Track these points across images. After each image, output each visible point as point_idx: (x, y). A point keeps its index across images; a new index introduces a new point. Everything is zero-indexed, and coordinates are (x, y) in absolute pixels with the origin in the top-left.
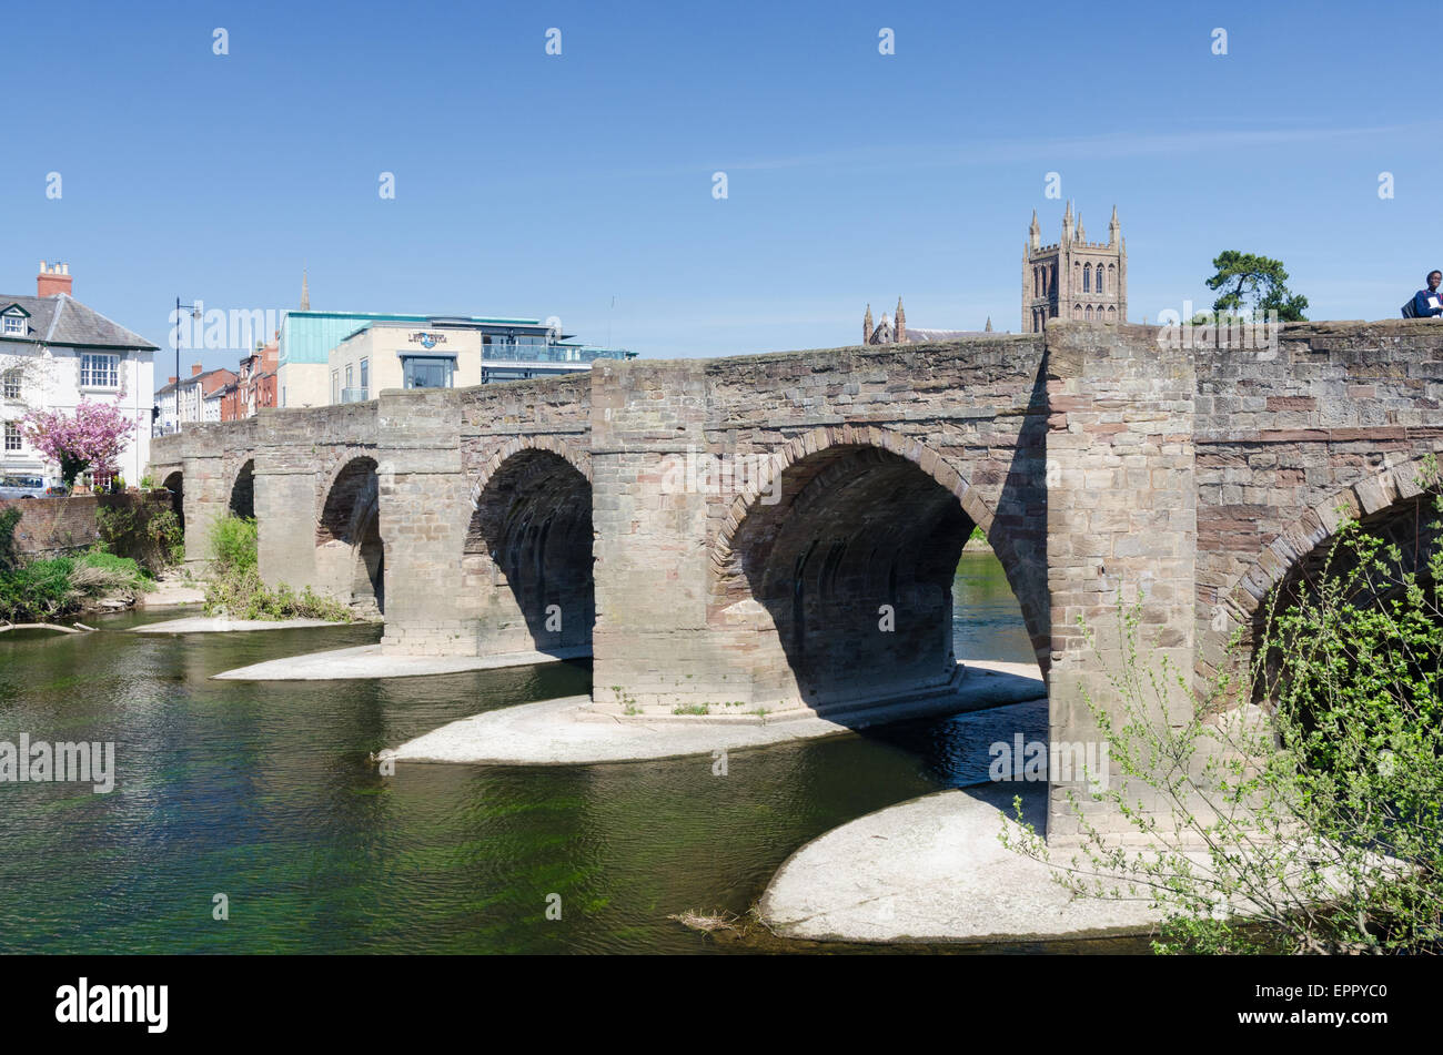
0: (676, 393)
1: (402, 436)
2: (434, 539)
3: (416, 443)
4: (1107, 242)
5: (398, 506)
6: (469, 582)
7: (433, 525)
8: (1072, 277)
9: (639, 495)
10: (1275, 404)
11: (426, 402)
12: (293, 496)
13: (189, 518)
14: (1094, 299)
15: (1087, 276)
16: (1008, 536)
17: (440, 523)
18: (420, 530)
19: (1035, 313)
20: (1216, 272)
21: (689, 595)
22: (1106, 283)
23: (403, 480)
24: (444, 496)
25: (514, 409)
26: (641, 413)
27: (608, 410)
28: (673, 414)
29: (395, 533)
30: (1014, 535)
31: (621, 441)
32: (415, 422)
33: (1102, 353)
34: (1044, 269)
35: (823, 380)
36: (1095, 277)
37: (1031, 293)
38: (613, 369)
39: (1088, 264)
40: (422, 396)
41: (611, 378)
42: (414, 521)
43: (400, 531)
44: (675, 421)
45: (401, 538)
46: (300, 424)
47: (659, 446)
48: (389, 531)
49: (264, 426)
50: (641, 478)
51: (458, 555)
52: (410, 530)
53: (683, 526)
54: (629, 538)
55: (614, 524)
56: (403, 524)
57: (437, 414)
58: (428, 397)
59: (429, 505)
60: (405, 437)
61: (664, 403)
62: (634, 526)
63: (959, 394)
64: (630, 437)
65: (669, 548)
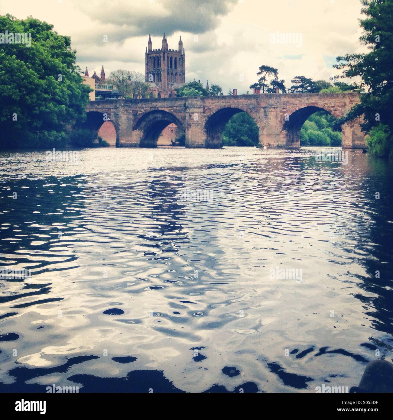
3: (195, 106)
4: (178, 49)
5: (192, 118)
12: (127, 119)
14: (174, 71)
15: (171, 61)
17: (199, 122)
21: (277, 129)
24: (200, 117)
33: (356, 96)
34: (154, 58)
35: (306, 98)
36: (174, 63)
39: (171, 58)
44: (276, 103)
47: (274, 106)
53: (277, 119)
57: (199, 101)
61: (274, 100)
62: (270, 118)
63: (330, 100)
64: (270, 105)
65: (275, 122)
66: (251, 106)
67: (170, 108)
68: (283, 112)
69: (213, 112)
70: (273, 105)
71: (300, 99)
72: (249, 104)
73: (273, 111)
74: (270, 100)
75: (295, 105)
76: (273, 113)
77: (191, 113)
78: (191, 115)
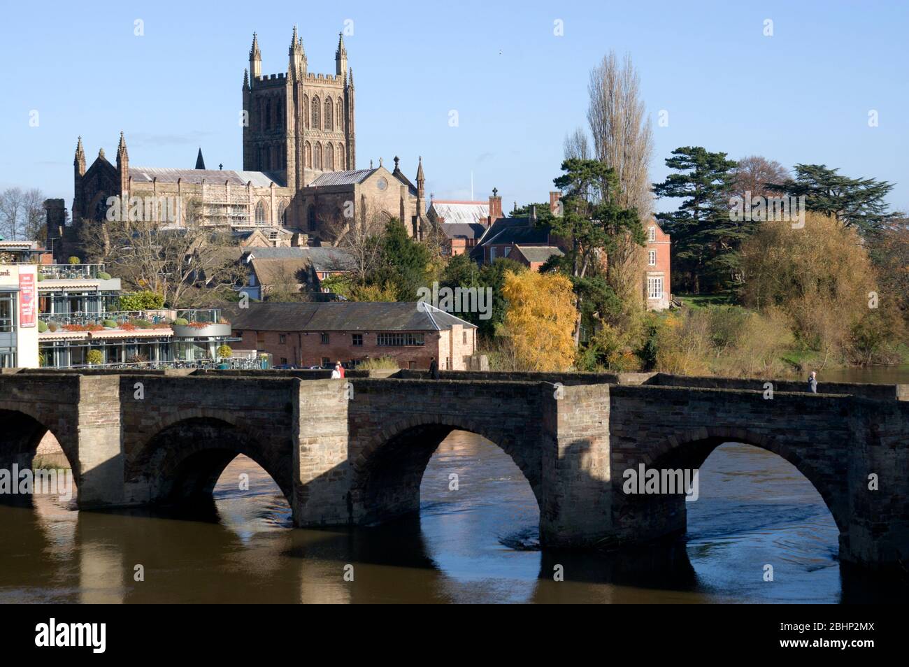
0: (597, 403)
1: (314, 412)
2: (334, 480)
3: (322, 415)
5: (312, 459)
11: (328, 389)
21: (604, 513)
23: (315, 442)
24: (339, 451)
26: (581, 415)
28: (596, 415)
31: (572, 430)
32: (322, 402)
34: (267, 99)
35: (705, 405)
42: (321, 469)
44: (597, 419)
47: (589, 432)
50: (581, 450)
56: (315, 471)
57: (334, 396)
58: (329, 386)
59: (330, 458)
60: (317, 413)
61: (592, 409)
63: (796, 417)
64: (575, 428)
65: (593, 488)
66: (511, 423)
67: (242, 414)
68: (625, 451)
69: (381, 435)
70: (586, 428)
71: (686, 409)
72: (505, 414)
74: (577, 412)
75: (667, 430)
76: (586, 457)
77: (306, 440)
78: (307, 446)
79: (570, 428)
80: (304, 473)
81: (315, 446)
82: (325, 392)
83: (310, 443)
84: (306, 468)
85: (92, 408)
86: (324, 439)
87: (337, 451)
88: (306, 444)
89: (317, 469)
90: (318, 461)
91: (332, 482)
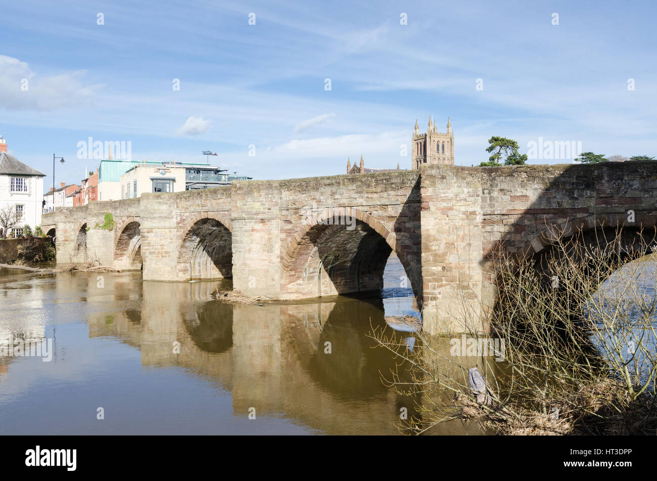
0: (267, 194)
1: (151, 213)
2: (165, 257)
3: (157, 216)
4: (446, 133)
5: (149, 243)
6: (179, 275)
7: (164, 251)
8: (432, 147)
9: (251, 238)
10: (514, 198)
11: (161, 198)
12: (104, 238)
13: (58, 248)
14: (441, 156)
15: (438, 146)
16: (405, 254)
17: (167, 250)
18: (158, 253)
19: (417, 162)
20: (490, 145)
21: (273, 280)
22: (446, 149)
23: (151, 232)
24: (169, 238)
25: (198, 202)
26: (252, 203)
27: (238, 202)
28: (266, 203)
29: (147, 254)
30: (408, 253)
31: (244, 215)
32: (156, 207)
33: (443, 178)
34: (421, 143)
35: (328, 190)
36: (441, 147)
37: (415, 153)
38: (241, 184)
39: (438, 141)
40: (159, 196)
41: (240, 188)
42: (156, 249)
43: (149, 253)
44: (267, 206)
45: (150, 256)
46: (106, 208)
47: (260, 216)
48: (145, 253)
49: (91, 209)
50: (253, 230)
51: (174, 264)
52: (154, 253)
53: (270, 250)
54: (248, 255)
55: (241, 250)
56: (151, 250)
57: (166, 203)
58: (161, 196)
59: (162, 242)
60: (153, 213)
61: (262, 199)
62: (250, 250)
63: (385, 194)
64: (248, 213)
65: (264, 260)
70: (257, 214)
71: (318, 195)
73: (257, 231)
74: (249, 200)
76: (257, 235)
77: (144, 230)
78: (146, 234)
79: (243, 212)
80: (144, 251)
81: (153, 234)
82: (160, 200)
83: (148, 232)
84: (145, 248)
85: (95, 218)
86: (158, 230)
87: (167, 238)
88: (145, 232)
89: (153, 248)
90: (154, 244)
91: (164, 258)
